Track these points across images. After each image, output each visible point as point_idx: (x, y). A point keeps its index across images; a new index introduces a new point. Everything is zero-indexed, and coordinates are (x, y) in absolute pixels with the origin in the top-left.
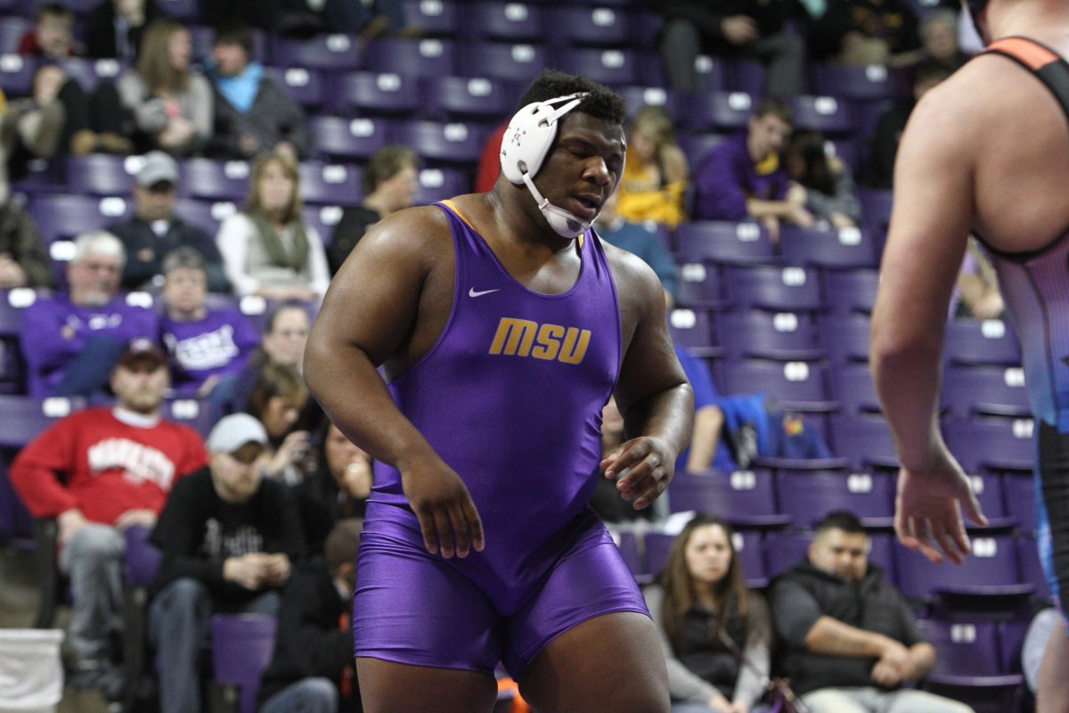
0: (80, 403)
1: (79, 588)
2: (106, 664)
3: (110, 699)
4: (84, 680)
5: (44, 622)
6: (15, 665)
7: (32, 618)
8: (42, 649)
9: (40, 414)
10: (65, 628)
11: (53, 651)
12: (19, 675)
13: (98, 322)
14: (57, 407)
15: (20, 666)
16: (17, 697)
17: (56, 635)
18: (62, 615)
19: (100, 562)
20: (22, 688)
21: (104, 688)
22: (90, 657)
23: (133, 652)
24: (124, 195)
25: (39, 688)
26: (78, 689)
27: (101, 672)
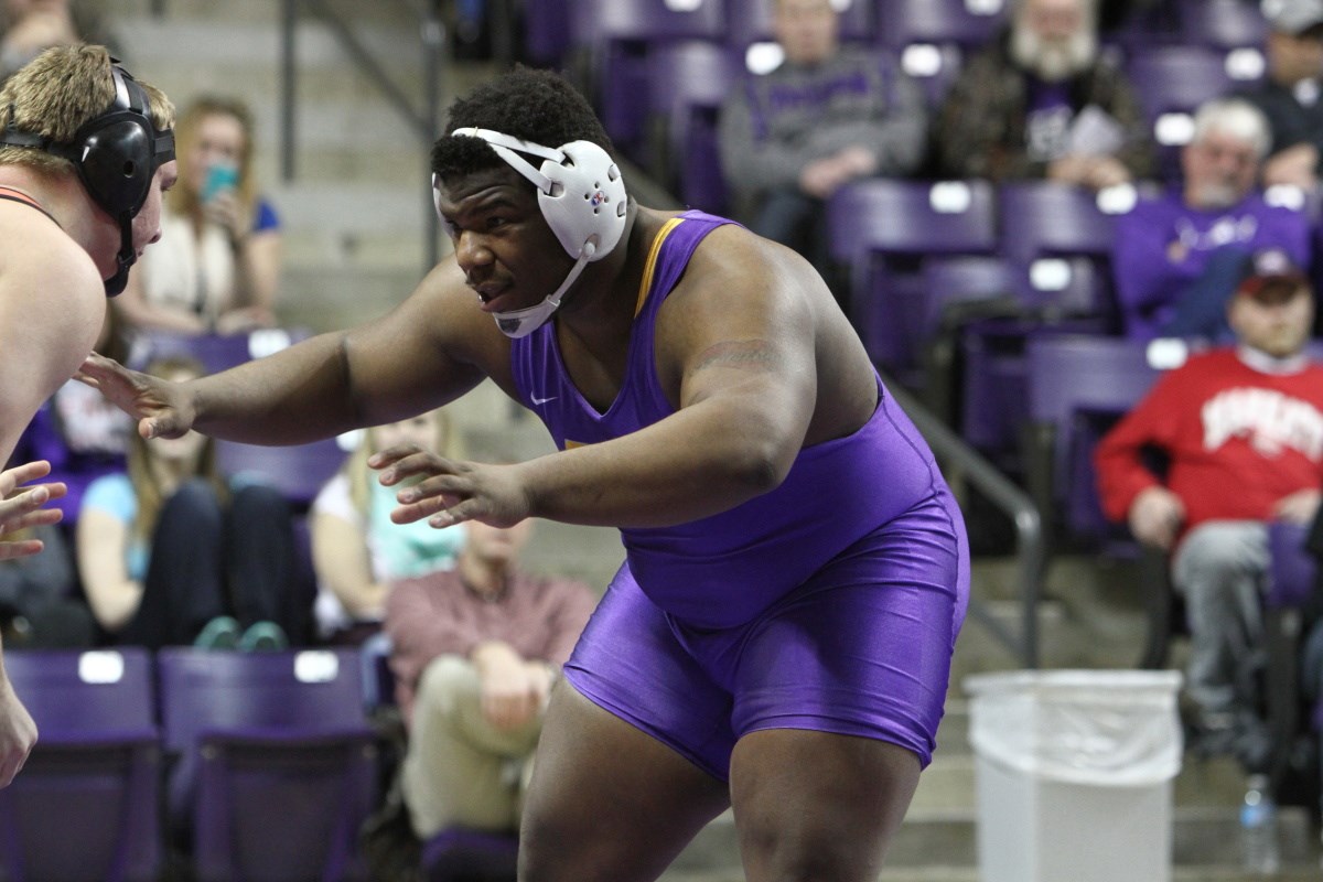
0: (1200, 346)
1: (1200, 615)
2: (1248, 718)
3: (1252, 769)
4: (1215, 744)
5: (1155, 661)
6: (1114, 722)
7: (1136, 653)
8: (1151, 700)
9: (1143, 364)
10: (1183, 667)
11: (1167, 703)
12: (1120, 737)
13: (1223, 233)
14: (1167, 354)
15: (1122, 724)
16: (1117, 768)
17: (1171, 679)
18: (1180, 649)
19: (1227, 578)
20: (1126, 754)
21: (1242, 757)
22: (1220, 710)
23: (1283, 704)
24: (1259, 46)
25: (1148, 754)
26: (1205, 757)
27: (1239, 730)
